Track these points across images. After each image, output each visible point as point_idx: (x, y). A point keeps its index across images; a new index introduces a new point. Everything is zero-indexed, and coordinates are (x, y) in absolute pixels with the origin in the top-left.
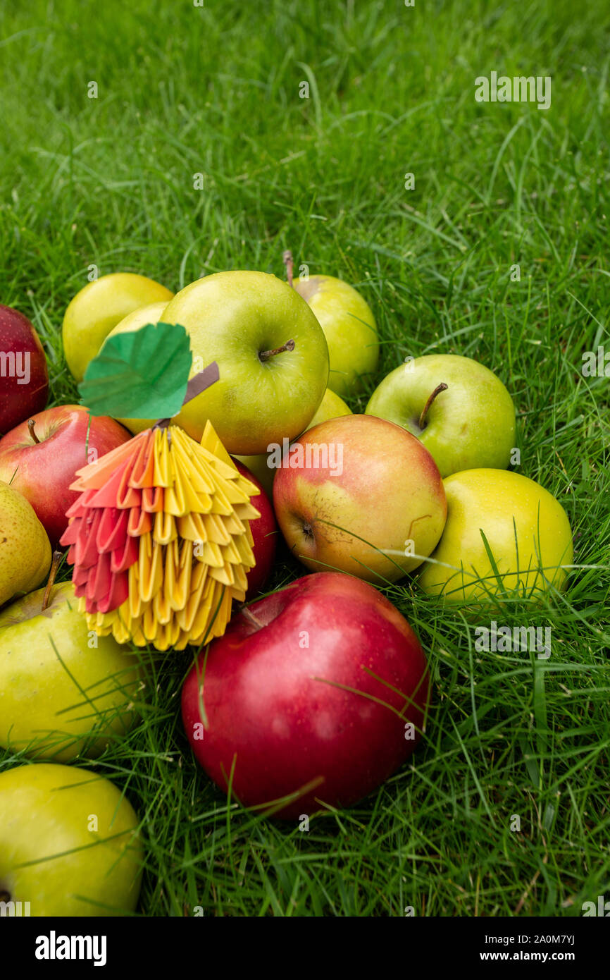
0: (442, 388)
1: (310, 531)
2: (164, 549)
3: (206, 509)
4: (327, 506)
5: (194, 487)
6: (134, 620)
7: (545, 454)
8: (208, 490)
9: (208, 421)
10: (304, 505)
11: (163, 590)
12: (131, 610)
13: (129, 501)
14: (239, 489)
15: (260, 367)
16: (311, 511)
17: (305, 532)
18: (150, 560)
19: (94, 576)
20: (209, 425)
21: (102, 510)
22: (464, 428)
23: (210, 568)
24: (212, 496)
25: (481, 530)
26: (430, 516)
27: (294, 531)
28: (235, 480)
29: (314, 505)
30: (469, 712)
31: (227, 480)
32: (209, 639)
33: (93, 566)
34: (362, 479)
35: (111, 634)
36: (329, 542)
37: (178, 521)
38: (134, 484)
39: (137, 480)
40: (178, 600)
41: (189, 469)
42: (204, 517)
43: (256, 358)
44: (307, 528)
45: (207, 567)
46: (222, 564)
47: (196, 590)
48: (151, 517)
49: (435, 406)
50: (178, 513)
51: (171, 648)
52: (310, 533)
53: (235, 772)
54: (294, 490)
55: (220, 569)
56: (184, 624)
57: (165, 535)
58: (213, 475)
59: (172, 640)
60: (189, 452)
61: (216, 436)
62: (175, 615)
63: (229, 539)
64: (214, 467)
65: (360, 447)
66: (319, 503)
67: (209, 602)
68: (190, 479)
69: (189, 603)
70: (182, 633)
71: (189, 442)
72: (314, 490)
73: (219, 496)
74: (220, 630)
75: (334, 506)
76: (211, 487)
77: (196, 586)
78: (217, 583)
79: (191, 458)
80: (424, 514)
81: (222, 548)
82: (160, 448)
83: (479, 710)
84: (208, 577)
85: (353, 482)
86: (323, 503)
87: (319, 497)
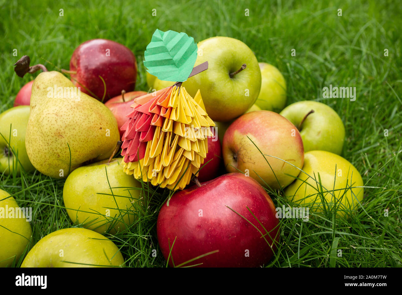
0: (312, 112)
1: (237, 158)
2: (166, 134)
3: (188, 123)
4: (246, 144)
5: (185, 113)
6: (144, 167)
7: (357, 157)
8: (191, 115)
9: (199, 90)
10: (236, 144)
11: (161, 155)
12: (144, 162)
13: (154, 111)
14: (206, 120)
15: (229, 79)
16: (238, 146)
17: (234, 158)
18: (158, 140)
19: (131, 144)
20: (199, 91)
21: (142, 113)
22: (319, 133)
23: (184, 150)
24: (192, 118)
25: (318, 173)
26: (295, 161)
27: (229, 158)
28: (205, 117)
29: (241, 143)
30: (296, 252)
31: (202, 115)
32: (177, 188)
33: (132, 139)
34: (265, 135)
35: (133, 175)
36: (244, 162)
37: (175, 124)
38: (158, 103)
39: (160, 102)
40: (166, 162)
41: (185, 104)
42: (186, 125)
43: (227, 74)
44: (235, 157)
45: (183, 150)
46: (190, 150)
47: (176, 160)
48: (163, 119)
49: (307, 121)
50: (175, 119)
51: (158, 185)
52: (235, 160)
53: (174, 245)
54: (233, 136)
55: (189, 152)
56: (167, 175)
57: (167, 128)
58: (195, 111)
59: (159, 181)
60: (187, 98)
61: (201, 97)
62: (164, 168)
63: (196, 140)
64: (197, 108)
65: (268, 121)
66: (243, 143)
67: (181, 168)
68: (184, 109)
69: (171, 165)
70: (165, 179)
71: (188, 95)
72: (242, 137)
73: (196, 120)
74: (183, 184)
75: (249, 145)
76: (193, 114)
77: (176, 158)
78: (187, 159)
79: (187, 101)
80: (292, 158)
81: (192, 143)
82: (174, 93)
83: (301, 250)
84: (182, 156)
85: (261, 135)
86: (245, 143)
87: (243, 140)
